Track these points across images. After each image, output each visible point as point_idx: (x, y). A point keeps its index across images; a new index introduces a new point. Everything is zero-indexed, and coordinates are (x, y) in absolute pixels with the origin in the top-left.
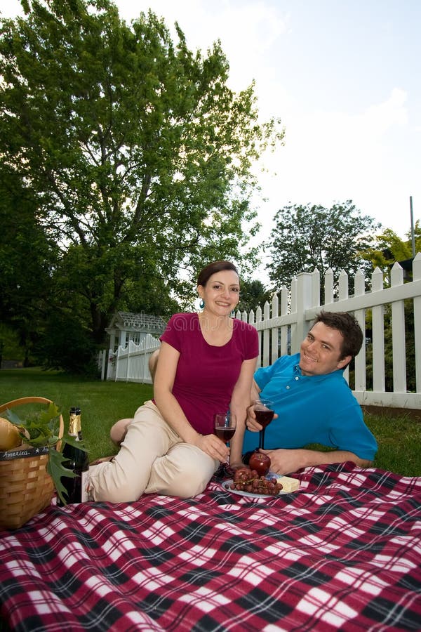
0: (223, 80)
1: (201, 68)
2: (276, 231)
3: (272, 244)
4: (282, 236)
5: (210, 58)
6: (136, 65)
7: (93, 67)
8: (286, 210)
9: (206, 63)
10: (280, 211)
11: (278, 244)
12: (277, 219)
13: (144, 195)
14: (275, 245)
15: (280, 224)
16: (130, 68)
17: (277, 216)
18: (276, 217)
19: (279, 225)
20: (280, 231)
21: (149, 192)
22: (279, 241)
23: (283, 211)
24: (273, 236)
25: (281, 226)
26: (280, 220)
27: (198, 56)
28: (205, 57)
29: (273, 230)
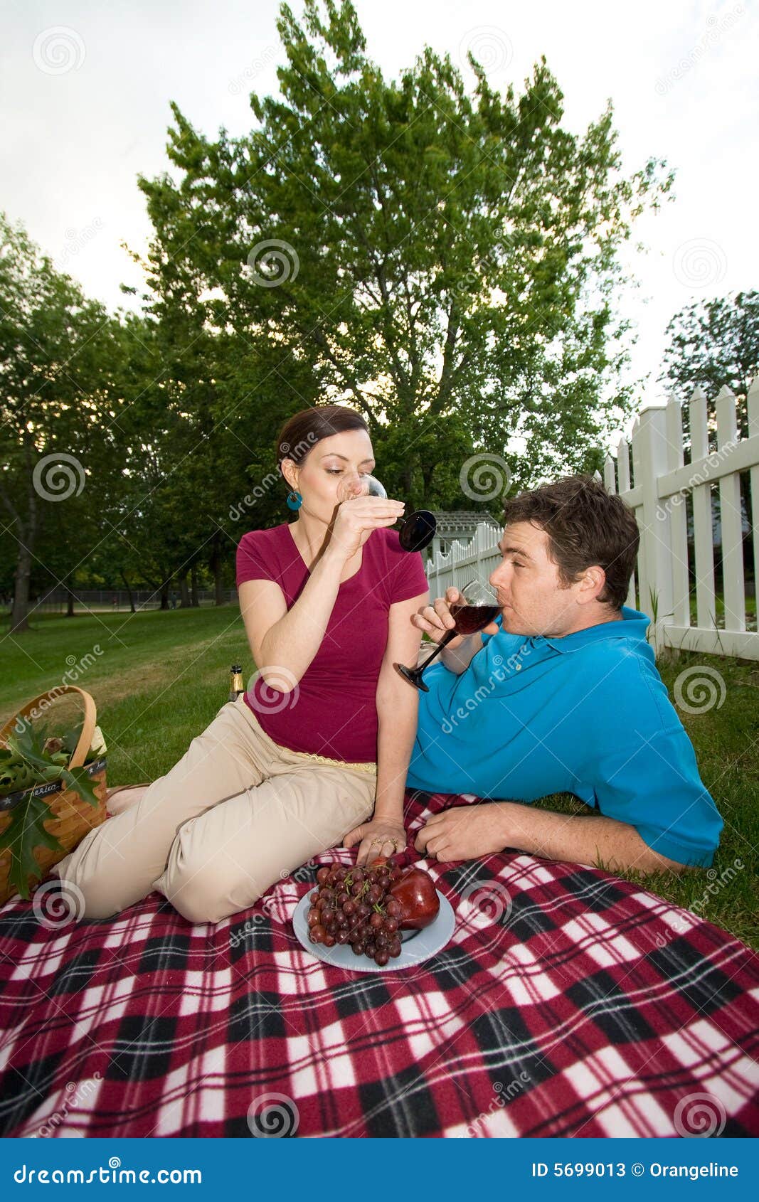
0: (556, 120)
1: (516, 113)
2: (671, 351)
3: (666, 374)
4: (683, 358)
5: (530, 93)
6: (409, 141)
7: (349, 162)
8: (686, 313)
9: (524, 103)
10: (676, 316)
11: (677, 372)
12: (671, 331)
13: (452, 339)
14: (671, 375)
15: (679, 339)
16: (401, 149)
17: (671, 327)
18: (669, 327)
19: (675, 340)
20: (680, 350)
21: (459, 332)
22: (678, 368)
23: (681, 315)
24: (666, 361)
25: (681, 342)
26: (678, 331)
27: (510, 96)
28: (521, 92)
29: (666, 351)
